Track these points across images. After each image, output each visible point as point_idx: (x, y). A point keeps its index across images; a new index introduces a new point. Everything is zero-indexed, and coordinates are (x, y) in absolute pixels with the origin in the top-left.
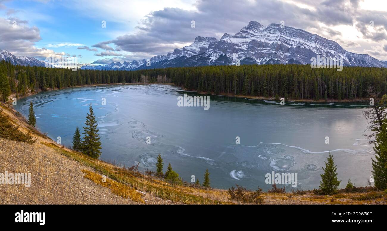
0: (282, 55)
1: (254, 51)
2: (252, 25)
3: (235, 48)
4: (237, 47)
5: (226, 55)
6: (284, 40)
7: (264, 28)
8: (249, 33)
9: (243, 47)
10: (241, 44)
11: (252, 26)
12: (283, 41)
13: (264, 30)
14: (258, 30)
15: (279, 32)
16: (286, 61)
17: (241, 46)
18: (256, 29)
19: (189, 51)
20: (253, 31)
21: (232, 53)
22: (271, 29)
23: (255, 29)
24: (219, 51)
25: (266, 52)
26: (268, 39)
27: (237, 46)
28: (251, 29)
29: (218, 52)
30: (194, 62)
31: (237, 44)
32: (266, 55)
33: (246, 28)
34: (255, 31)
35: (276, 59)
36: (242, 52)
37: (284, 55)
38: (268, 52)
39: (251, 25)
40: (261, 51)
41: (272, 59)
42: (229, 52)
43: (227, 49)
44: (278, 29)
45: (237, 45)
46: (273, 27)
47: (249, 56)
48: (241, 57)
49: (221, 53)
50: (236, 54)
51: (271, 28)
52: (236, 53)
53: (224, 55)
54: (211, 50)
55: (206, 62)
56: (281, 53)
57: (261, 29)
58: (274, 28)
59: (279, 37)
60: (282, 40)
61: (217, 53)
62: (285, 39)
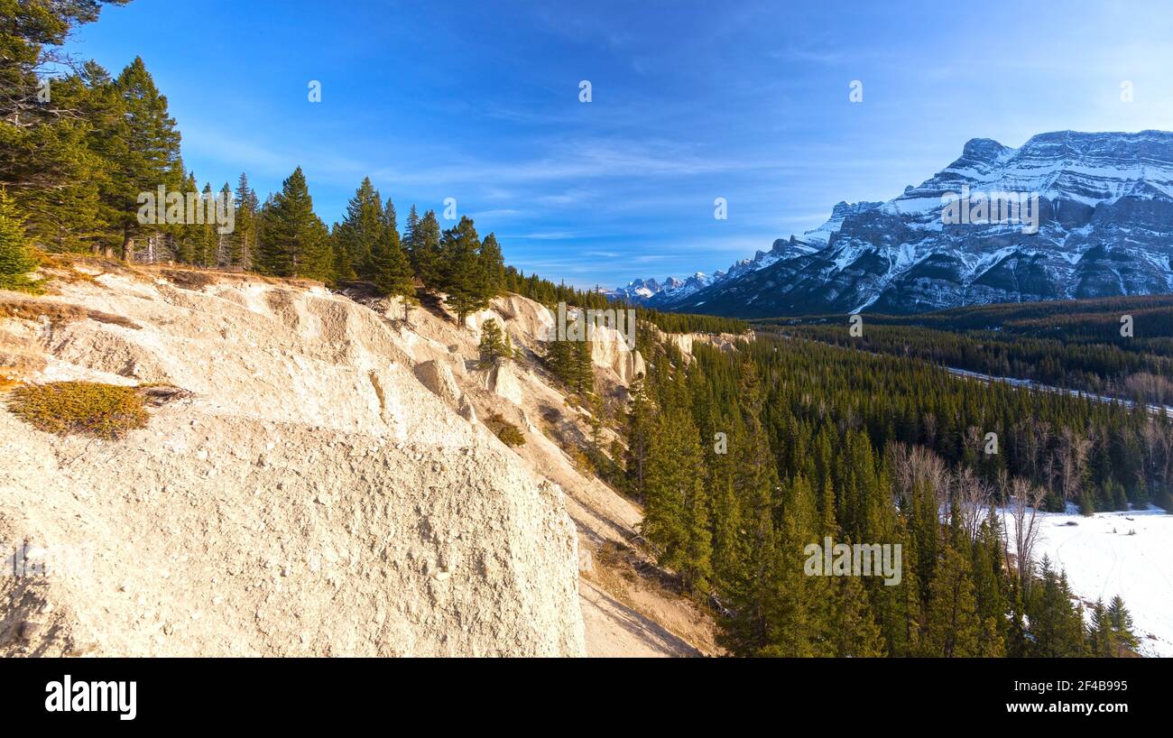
0: (1063, 235)
1: (960, 233)
2: (973, 151)
3: (909, 229)
4: (914, 226)
5: (878, 251)
6: (1076, 182)
7: (1012, 155)
8: (963, 177)
9: (934, 222)
10: (930, 214)
11: (974, 153)
12: (1070, 188)
13: (1010, 161)
14: (993, 163)
15: (1061, 158)
16: (1071, 257)
17: (929, 221)
18: (987, 161)
19: (805, 244)
20: (977, 169)
21: (896, 245)
22: (1031, 155)
23: (984, 161)
24: (862, 240)
25: (1003, 231)
26: (1016, 187)
27: (918, 222)
28: (971, 165)
29: (861, 243)
30: (792, 275)
31: (917, 216)
32: (1001, 242)
33: (953, 166)
34: (981, 167)
35: (1032, 254)
36: (930, 240)
37: (1068, 235)
38: (1008, 230)
39: (970, 153)
40: (985, 232)
41: (1017, 254)
42: (889, 242)
43: (882, 232)
44: (1058, 149)
45: (916, 218)
46: (1040, 146)
47: (943, 249)
48: (923, 254)
49: (869, 245)
50: (909, 246)
51: (1034, 149)
52: (911, 243)
53: (874, 251)
54: (846, 240)
55: (819, 273)
56: (1059, 229)
57: (1003, 158)
58: (1043, 150)
59: (1057, 176)
60: (1068, 184)
61: (856, 245)
62: (1078, 179)
